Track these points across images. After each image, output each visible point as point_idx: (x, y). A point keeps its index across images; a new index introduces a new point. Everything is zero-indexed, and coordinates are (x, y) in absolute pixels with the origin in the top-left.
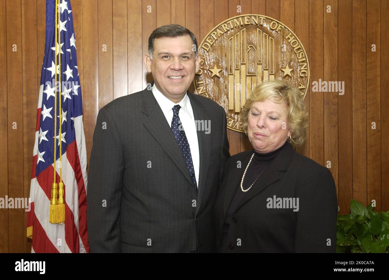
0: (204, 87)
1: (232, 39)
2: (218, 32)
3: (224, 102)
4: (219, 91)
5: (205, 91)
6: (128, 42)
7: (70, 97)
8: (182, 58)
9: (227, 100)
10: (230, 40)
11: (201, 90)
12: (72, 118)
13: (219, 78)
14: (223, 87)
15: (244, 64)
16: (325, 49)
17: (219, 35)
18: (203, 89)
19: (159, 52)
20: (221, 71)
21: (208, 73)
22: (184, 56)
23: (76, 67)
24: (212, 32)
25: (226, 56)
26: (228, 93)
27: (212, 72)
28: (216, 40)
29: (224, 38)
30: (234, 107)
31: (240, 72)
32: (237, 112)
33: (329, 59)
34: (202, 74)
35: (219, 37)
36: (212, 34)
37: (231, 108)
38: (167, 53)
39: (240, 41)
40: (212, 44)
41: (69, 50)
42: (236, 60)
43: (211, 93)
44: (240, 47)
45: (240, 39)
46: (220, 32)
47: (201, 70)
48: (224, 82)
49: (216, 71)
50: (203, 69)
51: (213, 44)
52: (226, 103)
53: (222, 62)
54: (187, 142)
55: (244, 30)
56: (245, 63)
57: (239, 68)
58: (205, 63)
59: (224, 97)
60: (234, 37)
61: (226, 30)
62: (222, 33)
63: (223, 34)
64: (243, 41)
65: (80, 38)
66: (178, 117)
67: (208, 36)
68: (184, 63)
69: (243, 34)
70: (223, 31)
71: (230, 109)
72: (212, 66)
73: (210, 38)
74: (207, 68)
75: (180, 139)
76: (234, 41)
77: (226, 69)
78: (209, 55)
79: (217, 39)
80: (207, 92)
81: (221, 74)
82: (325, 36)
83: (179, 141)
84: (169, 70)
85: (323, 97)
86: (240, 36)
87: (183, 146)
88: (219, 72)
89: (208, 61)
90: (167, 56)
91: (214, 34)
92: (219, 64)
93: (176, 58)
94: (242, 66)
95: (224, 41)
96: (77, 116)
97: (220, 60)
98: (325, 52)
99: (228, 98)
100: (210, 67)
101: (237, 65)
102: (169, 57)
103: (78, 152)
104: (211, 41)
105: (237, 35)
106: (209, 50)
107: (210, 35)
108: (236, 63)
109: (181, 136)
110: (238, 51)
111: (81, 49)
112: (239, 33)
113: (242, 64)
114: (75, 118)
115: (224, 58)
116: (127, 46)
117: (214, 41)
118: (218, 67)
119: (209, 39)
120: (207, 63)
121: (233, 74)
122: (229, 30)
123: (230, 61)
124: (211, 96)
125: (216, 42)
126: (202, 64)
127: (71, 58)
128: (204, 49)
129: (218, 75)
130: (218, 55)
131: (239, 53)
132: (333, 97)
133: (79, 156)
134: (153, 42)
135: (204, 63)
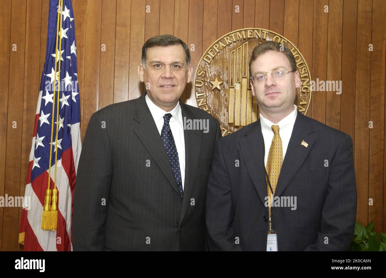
0: (204, 100)
1: (234, 52)
2: (220, 45)
3: (224, 115)
4: (219, 103)
5: (205, 103)
6: (130, 51)
7: (67, 104)
8: (173, 67)
9: (227, 113)
10: (232, 53)
11: (201, 102)
12: (69, 125)
13: (219, 90)
14: (223, 100)
15: (246, 78)
16: (328, 65)
17: (221, 48)
18: (203, 101)
19: (151, 61)
20: (222, 84)
21: (209, 85)
22: (175, 65)
23: (76, 74)
24: (215, 44)
25: (227, 69)
26: (228, 106)
27: (213, 85)
28: (217, 53)
29: (226, 50)
30: (234, 120)
31: (241, 85)
32: (236, 125)
33: (333, 75)
34: (202, 87)
35: (221, 50)
36: (214, 47)
37: (231, 121)
38: (159, 62)
39: (242, 54)
40: (213, 56)
41: (69, 57)
42: (238, 73)
43: (211, 105)
44: (242, 61)
45: (242, 52)
46: (223, 44)
47: (202, 82)
48: (225, 95)
49: (217, 84)
50: (204, 81)
51: (215, 56)
52: (226, 116)
53: (223, 75)
54: (176, 150)
55: (247, 43)
56: (246, 76)
57: (240, 82)
58: (207, 75)
59: (224, 110)
60: (236, 50)
61: (228, 43)
62: (224, 46)
63: (226, 47)
64: (245, 55)
65: (83, 47)
66: (168, 125)
67: (211, 48)
68: (176, 72)
69: (245, 48)
70: (226, 44)
71: (229, 122)
72: (213, 79)
73: (212, 50)
74: (208, 80)
75: (169, 148)
76: (236, 55)
77: (227, 82)
78: (210, 67)
79: (219, 52)
80: (207, 105)
81: (222, 87)
82: (329, 52)
83: (168, 150)
84: (161, 79)
85: (325, 114)
86: (242, 49)
87: (171, 155)
88: (220, 85)
89: (209, 73)
90: (159, 65)
91: (216, 46)
92: (220, 76)
93: (168, 67)
94: (243, 79)
95: (226, 54)
96: (74, 123)
97: (222, 73)
98: (328, 68)
99: (228, 111)
100: (210, 80)
101: (238, 79)
102: (160, 66)
103: (73, 160)
104: (213, 54)
105: (239, 48)
106: (210, 62)
107: (212, 48)
108: (238, 76)
109: (170, 144)
110: (240, 64)
111: (84, 57)
112: (241, 46)
113: (243, 77)
114: (72, 125)
115: (225, 71)
116: (129, 56)
117: (216, 53)
118: (219, 80)
119: (211, 52)
120: (208, 75)
121: (234, 87)
122: (231, 43)
123: (231, 73)
124: (211, 109)
125: (217, 55)
126: (203, 76)
127: (71, 65)
128: (206, 61)
129: (219, 88)
130: (219, 67)
131: (241, 66)
132: (336, 114)
133: (75, 164)
134: (145, 51)
135: (205, 76)
